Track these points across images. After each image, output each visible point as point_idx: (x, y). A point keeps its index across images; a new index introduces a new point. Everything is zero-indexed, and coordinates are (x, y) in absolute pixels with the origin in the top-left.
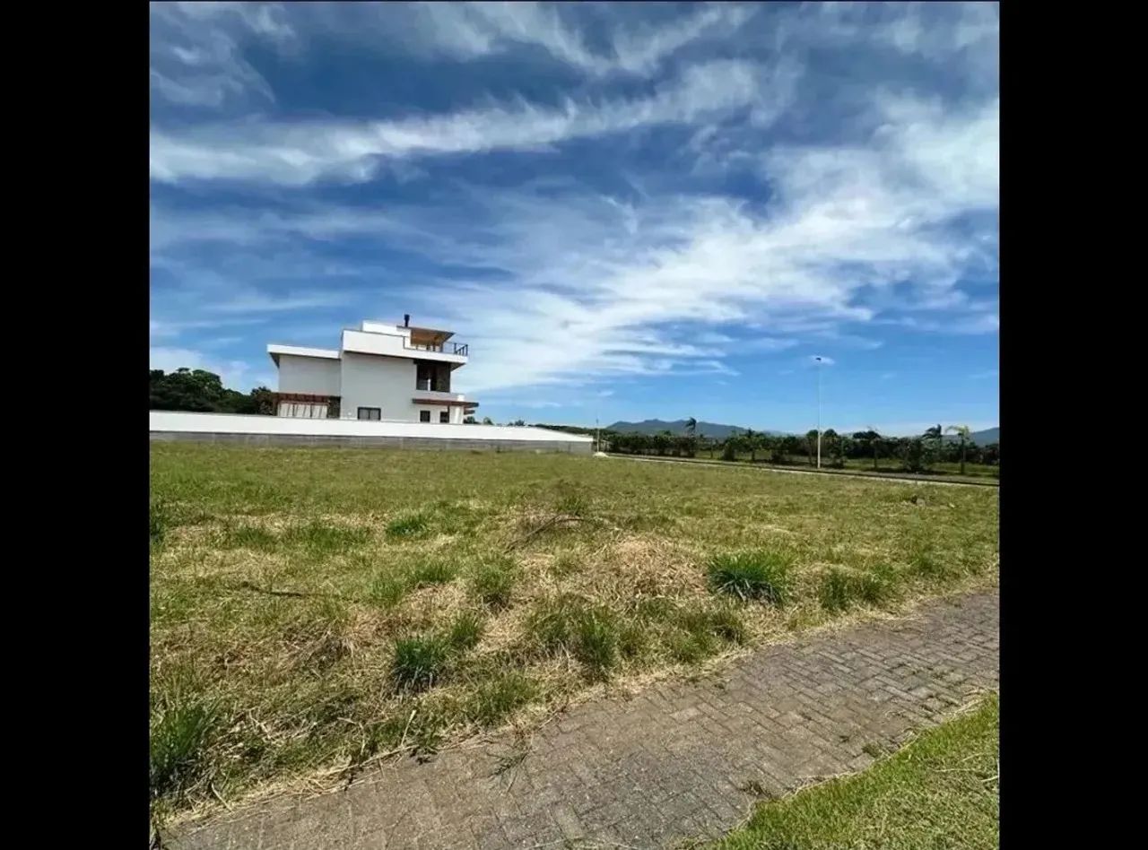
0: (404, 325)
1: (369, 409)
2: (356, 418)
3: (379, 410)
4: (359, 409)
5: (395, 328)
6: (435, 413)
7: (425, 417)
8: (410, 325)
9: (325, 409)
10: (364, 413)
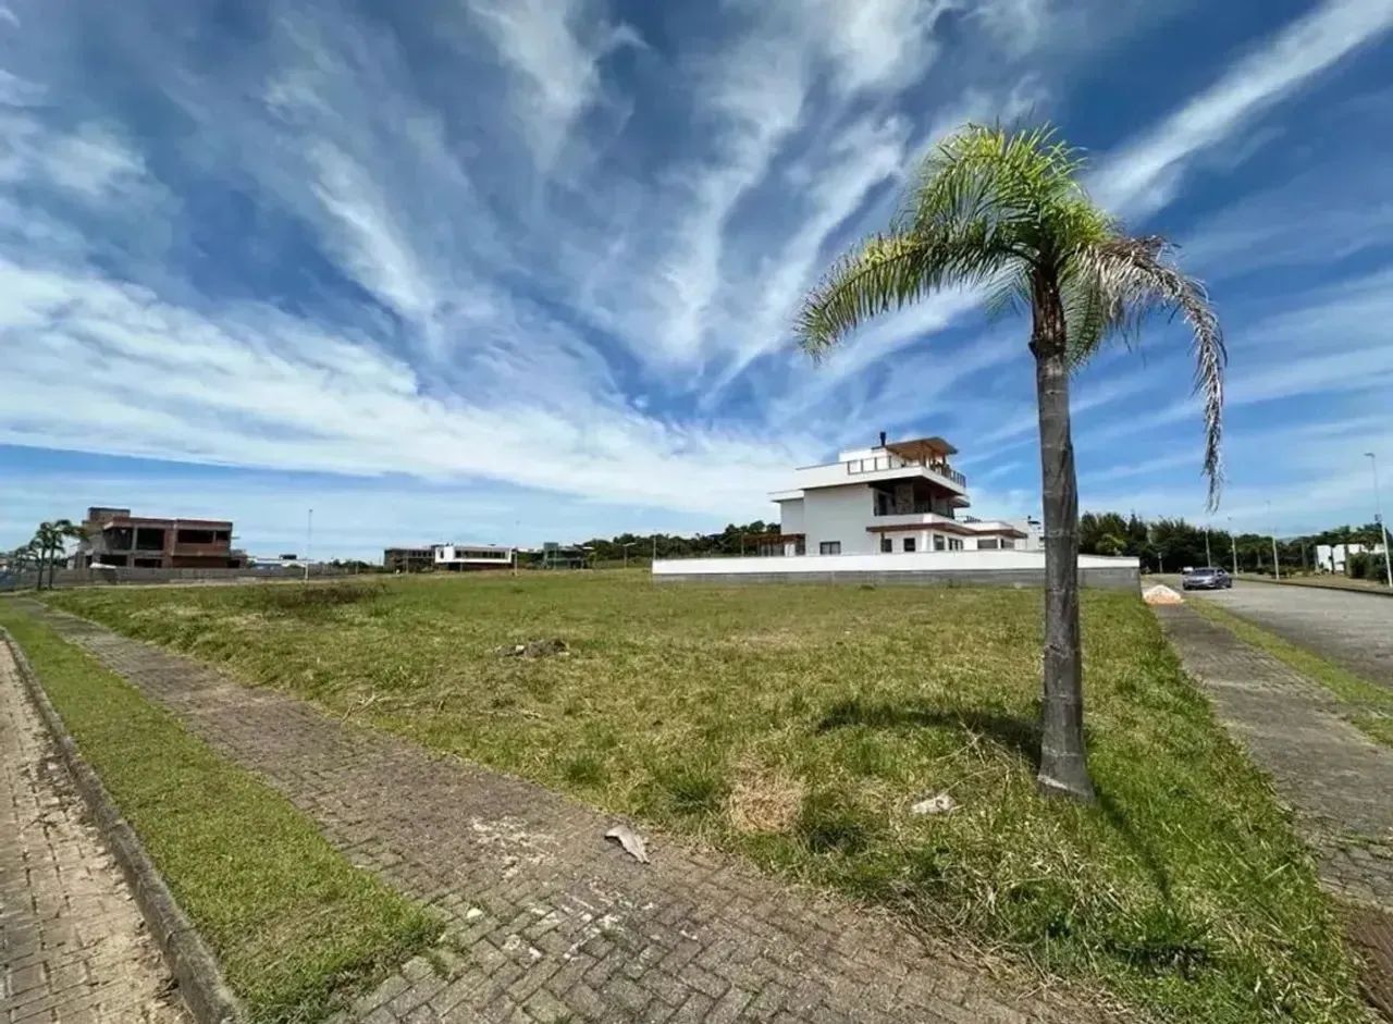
0: (880, 444)
1: (831, 543)
2: (818, 553)
3: (839, 543)
4: (822, 544)
5: (870, 451)
6: (898, 541)
7: (887, 547)
8: (887, 443)
9: (793, 546)
10: (827, 548)
